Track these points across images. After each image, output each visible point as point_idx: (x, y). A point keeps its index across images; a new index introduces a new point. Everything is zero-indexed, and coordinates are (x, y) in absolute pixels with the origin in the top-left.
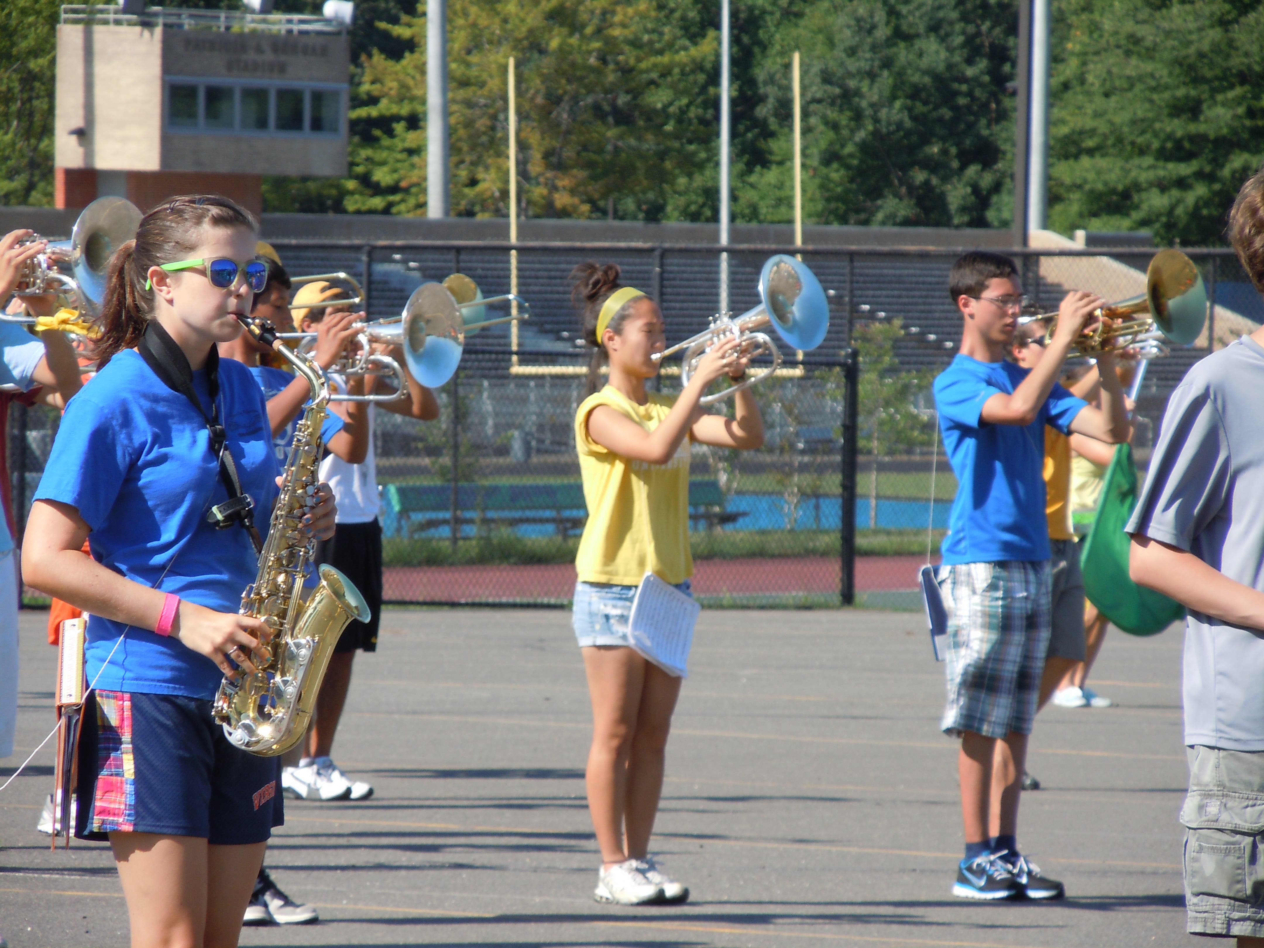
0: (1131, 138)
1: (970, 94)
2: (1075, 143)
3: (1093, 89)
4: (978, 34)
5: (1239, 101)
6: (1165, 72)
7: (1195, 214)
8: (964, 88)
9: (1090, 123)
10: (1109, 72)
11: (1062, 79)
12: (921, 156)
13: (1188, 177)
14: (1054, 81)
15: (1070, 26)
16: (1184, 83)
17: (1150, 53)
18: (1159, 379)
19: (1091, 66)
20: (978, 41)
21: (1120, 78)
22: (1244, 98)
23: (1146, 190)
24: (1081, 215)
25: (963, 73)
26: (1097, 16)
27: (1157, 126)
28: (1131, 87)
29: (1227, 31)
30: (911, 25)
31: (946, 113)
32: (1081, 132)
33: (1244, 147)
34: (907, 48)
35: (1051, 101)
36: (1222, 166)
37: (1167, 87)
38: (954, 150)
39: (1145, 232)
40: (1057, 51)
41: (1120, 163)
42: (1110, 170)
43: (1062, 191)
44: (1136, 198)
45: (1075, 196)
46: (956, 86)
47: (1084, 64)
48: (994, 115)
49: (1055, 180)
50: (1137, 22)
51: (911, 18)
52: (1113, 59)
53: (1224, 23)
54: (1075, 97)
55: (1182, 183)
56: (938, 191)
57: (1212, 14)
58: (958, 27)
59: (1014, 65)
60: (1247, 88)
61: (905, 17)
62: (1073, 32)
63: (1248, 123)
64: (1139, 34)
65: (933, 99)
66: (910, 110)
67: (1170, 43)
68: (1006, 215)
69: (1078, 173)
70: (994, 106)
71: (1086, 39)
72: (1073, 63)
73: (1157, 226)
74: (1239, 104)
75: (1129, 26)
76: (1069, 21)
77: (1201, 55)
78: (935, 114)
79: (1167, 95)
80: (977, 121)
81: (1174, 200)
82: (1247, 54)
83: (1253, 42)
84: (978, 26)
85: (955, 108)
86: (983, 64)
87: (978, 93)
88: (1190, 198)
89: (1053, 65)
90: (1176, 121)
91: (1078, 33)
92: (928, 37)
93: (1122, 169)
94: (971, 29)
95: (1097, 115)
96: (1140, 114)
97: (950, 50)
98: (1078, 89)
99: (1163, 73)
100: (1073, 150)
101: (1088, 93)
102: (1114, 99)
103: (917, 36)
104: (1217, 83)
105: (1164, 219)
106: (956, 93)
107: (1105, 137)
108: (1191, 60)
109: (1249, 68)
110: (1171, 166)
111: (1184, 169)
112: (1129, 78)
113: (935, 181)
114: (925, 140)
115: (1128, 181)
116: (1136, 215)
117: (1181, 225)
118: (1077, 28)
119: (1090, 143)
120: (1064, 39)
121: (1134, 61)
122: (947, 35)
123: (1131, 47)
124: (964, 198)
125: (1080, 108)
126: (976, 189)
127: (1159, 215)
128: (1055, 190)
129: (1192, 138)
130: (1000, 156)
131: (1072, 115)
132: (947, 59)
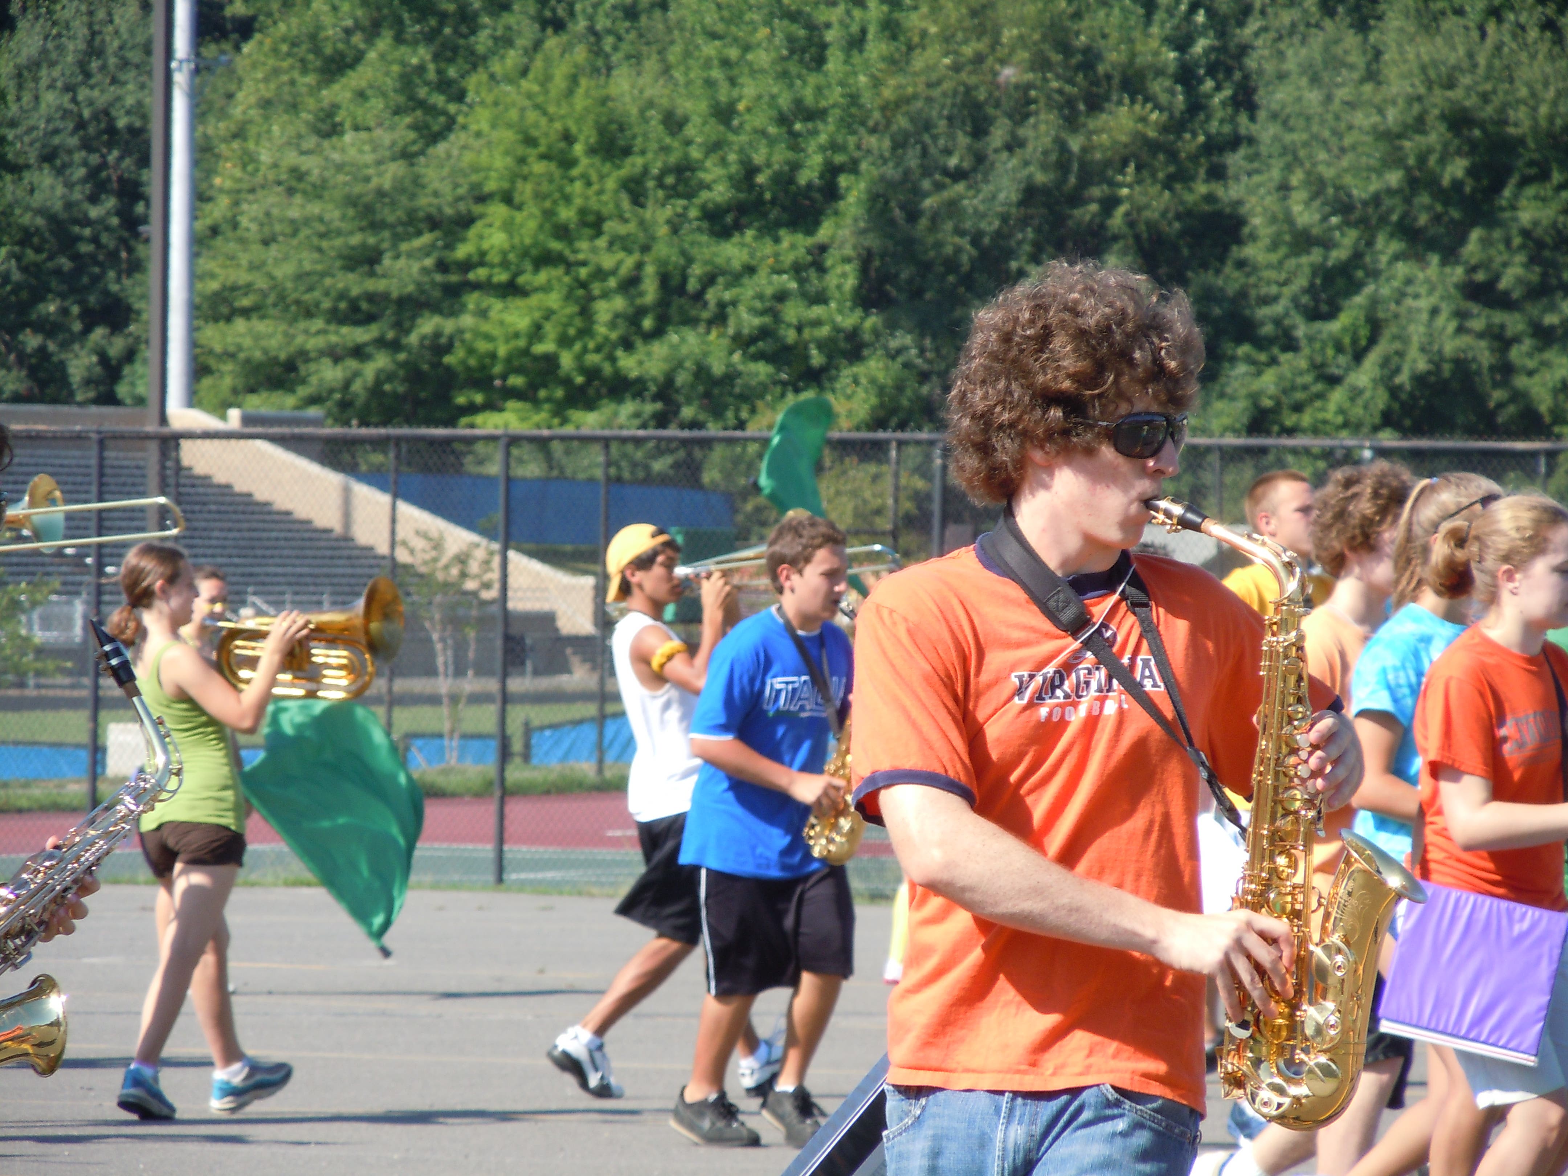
0: (294, 296)
1: (95, 240)
2: (225, 300)
3: (246, 235)
4: (104, 165)
5: (426, 251)
6: (337, 214)
7: (376, 390)
8: (87, 232)
9: (242, 277)
10: (268, 214)
11: (209, 221)
12: (34, 317)
13: (366, 344)
14: (199, 225)
15: (218, 156)
16: (362, 229)
17: (318, 192)
18: (333, 594)
19: (245, 207)
20: (104, 174)
21: (281, 221)
22: (433, 245)
23: (316, 360)
24: (235, 391)
25: (86, 215)
26: (251, 145)
27: (328, 281)
28: (295, 233)
29: (412, 165)
30: (18, 154)
31: (65, 263)
32: (234, 288)
33: (435, 308)
34: (13, 182)
35: (195, 249)
36: (408, 332)
37: (339, 233)
38: (75, 310)
39: (313, 412)
40: (204, 186)
41: (283, 327)
42: (271, 336)
43: (212, 362)
44: (303, 369)
45: (228, 367)
46: (76, 229)
47: (236, 203)
48: (124, 266)
49: (201, 346)
50: (303, 153)
51: (18, 146)
52: (272, 199)
53: (406, 155)
54: (225, 245)
55: (359, 352)
56: (55, 359)
57: (393, 144)
58: (78, 156)
59: (148, 205)
60: (437, 234)
61: (12, 144)
62: (221, 163)
63: (439, 278)
64: (304, 168)
65: (47, 246)
66: (19, 258)
67: (341, 178)
68: (141, 390)
69: (229, 340)
70: (124, 255)
71: (238, 173)
72: (224, 202)
73: (329, 404)
74: (428, 255)
75: (291, 158)
76: (217, 150)
77: (381, 193)
78: (50, 265)
79: (338, 242)
80: (103, 273)
81: (349, 374)
82: (436, 194)
83: (443, 179)
84: (103, 156)
85: (76, 257)
86: (111, 203)
87: (105, 238)
88: (370, 370)
89: (198, 204)
90: (351, 277)
91: (229, 165)
92: (41, 169)
93: (286, 334)
94: (94, 159)
95: (253, 267)
96: (307, 266)
97: (69, 185)
98: (230, 234)
99: (333, 214)
100: (224, 310)
101: (242, 241)
102: (274, 247)
103: (28, 167)
104: (400, 229)
105: (337, 396)
106: (79, 238)
107: (265, 295)
108: (367, 199)
109: (440, 209)
110: (345, 330)
111: (361, 335)
112: (292, 221)
113: (52, 347)
114: (39, 295)
115: (292, 349)
116: (303, 391)
117: (360, 402)
118: (227, 159)
119: (246, 302)
120: (210, 173)
121: (298, 199)
122: (64, 166)
123: (294, 183)
124: (89, 369)
125: (232, 258)
126: (104, 359)
127: (331, 391)
128: (201, 359)
129: (371, 297)
130: (133, 316)
131: (224, 267)
132: (63, 197)
